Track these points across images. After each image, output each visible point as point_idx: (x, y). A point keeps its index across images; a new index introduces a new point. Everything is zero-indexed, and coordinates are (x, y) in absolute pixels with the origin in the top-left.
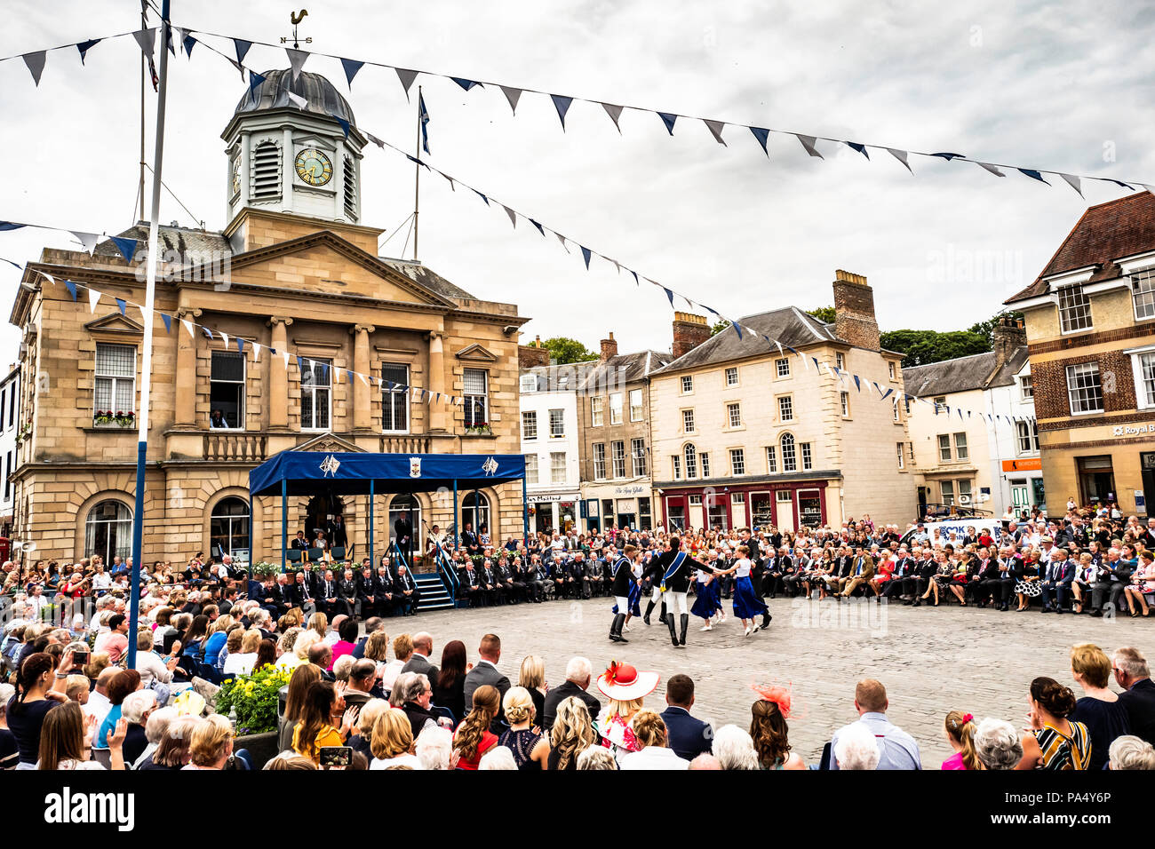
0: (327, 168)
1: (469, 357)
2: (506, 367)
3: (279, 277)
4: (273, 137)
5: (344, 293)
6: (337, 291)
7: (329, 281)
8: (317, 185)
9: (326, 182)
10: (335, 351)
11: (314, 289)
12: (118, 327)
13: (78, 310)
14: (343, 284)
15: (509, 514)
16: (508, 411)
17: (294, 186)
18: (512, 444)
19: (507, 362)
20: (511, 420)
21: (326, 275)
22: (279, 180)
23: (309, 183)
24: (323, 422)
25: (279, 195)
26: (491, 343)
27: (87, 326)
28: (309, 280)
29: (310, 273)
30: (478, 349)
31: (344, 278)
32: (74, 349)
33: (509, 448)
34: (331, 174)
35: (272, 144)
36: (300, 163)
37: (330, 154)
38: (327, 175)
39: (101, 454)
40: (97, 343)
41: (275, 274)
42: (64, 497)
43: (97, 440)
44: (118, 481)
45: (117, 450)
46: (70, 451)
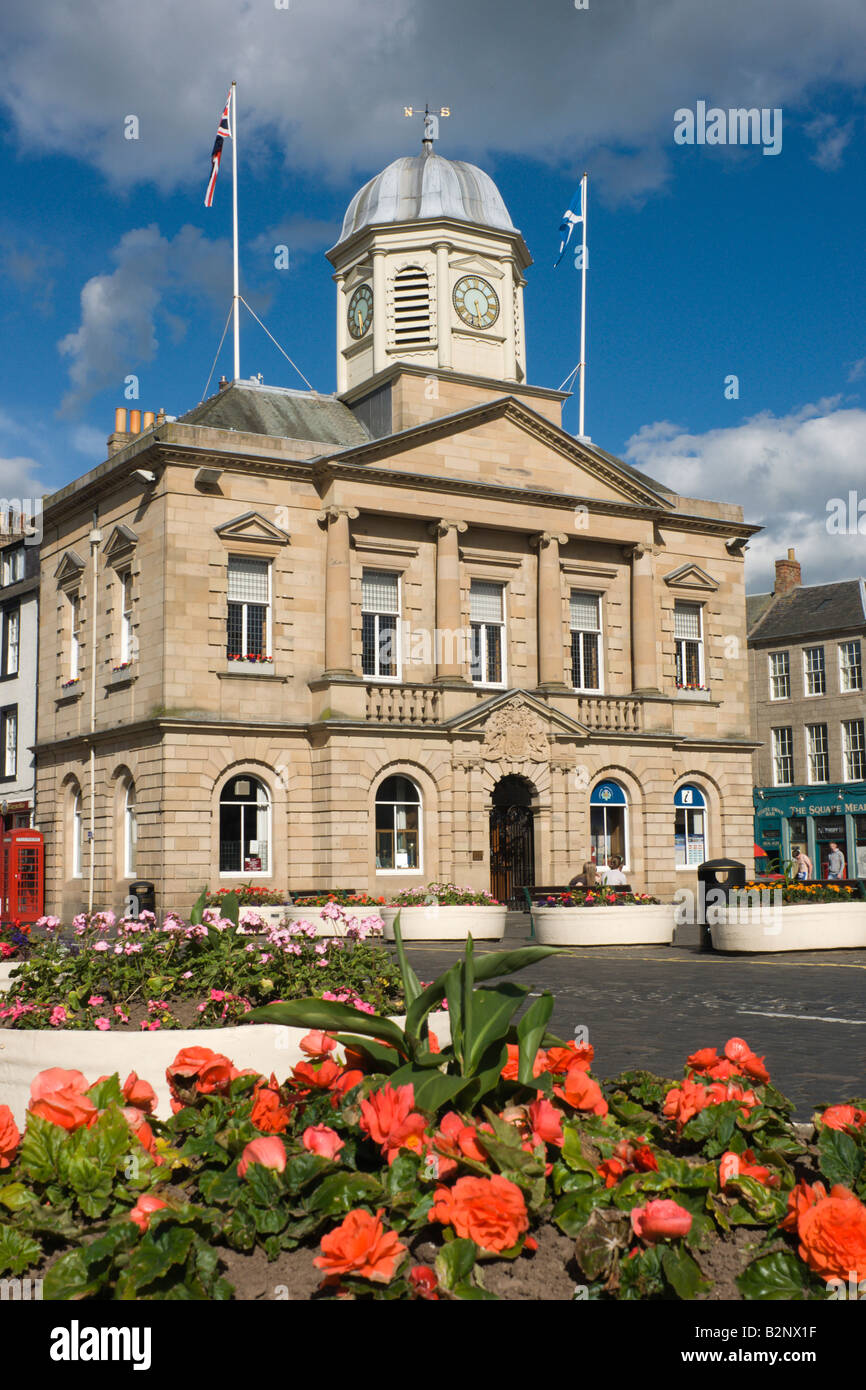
0: (492, 302)
1: (681, 583)
2: (729, 598)
3: (448, 463)
4: (423, 259)
5: (527, 487)
6: (518, 483)
7: (509, 470)
8: (479, 328)
9: (491, 325)
10: (512, 571)
11: (491, 480)
12: (253, 531)
13: (206, 508)
14: (526, 473)
15: (735, 819)
16: (731, 665)
17: (453, 331)
18: (738, 714)
19: (730, 591)
20: (738, 679)
21: (504, 459)
22: (430, 322)
23: (472, 324)
24: (495, 673)
25: (432, 343)
26: (712, 563)
27: (218, 531)
28: (487, 467)
29: (486, 457)
30: (691, 570)
31: (528, 464)
32: (203, 563)
33: (735, 721)
35: (420, 269)
36: (460, 295)
37: (495, 284)
38: (493, 312)
39: (237, 709)
40: (230, 554)
41: (443, 458)
42: (197, 767)
43: (232, 689)
44: (256, 747)
45: (256, 704)
46: (202, 703)
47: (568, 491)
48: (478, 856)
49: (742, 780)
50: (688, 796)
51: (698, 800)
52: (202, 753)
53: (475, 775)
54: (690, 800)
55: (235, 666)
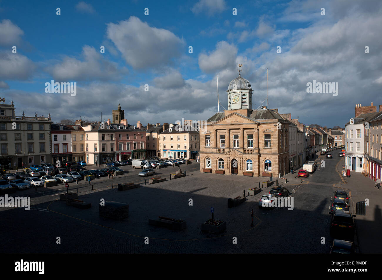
0: (238, 98)
2: (275, 133)
3: (227, 122)
5: (238, 123)
6: (237, 123)
9: (238, 101)
10: (238, 133)
11: (233, 123)
12: (207, 132)
14: (238, 121)
15: (275, 165)
16: (275, 143)
19: (275, 132)
20: (276, 145)
21: (235, 120)
23: (235, 102)
24: (238, 146)
25: (231, 106)
26: (271, 128)
27: (204, 133)
28: (232, 122)
29: (232, 120)
30: (267, 130)
33: (275, 151)
34: (239, 99)
35: (230, 96)
36: (234, 99)
37: (239, 95)
39: (206, 151)
40: (205, 135)
41: (226, 121)
42: (203, 157)
43: (206, 149)
44: (209, 155)
45: (208, 150)
46: (204, 151)
47: (244, 123)
48: (229, 168)
49: (276, 160)
50: (268, 161)
51: (270, 162)
52: (203, 156)
53: (228, 159)
54: (269, 162)
55: (206, 147)
